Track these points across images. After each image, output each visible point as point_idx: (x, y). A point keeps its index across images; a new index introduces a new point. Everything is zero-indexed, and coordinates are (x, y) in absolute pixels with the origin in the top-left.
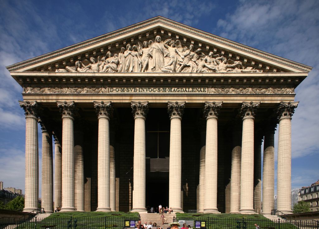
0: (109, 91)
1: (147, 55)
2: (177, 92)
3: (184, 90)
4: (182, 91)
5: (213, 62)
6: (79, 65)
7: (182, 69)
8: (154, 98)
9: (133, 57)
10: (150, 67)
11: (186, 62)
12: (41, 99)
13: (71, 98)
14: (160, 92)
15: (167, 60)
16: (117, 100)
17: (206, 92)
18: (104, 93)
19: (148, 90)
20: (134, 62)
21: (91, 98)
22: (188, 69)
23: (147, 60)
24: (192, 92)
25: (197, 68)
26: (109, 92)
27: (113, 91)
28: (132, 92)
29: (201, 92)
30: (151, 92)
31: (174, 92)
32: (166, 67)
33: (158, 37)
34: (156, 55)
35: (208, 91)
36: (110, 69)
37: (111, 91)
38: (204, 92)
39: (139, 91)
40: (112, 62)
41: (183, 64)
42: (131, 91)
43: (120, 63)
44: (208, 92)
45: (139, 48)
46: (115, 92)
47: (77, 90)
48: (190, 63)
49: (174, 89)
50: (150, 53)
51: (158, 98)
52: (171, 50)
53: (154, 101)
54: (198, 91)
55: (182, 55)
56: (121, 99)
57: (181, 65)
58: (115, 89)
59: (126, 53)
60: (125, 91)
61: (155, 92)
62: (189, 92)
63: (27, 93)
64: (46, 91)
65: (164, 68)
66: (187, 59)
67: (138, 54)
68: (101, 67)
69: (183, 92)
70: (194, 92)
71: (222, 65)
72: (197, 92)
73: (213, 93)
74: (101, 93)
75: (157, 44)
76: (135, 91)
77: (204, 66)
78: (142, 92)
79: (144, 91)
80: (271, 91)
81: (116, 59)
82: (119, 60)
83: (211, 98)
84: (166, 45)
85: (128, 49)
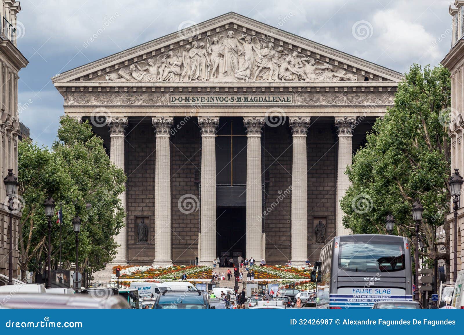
0: (170, 101)
1: (217, 55)
2: (254, 102)
3: (264, 99)
4: (261, 100)
5: (298, 63)
6: (134, 69)
7: (261, 71)
8: (226, 110)
9: (201, 57)
10: (222, 70)
11: (265, 63)
12: (86, 111)
13: (124, 110)
14: (233, 102)
15: (241, 61)
16: (180, 112)
17: (290, 101)
18: (164, 105)
19: (219, 100)
20: (201, 65)
21: (148, 110)
22: (268, 72)
23: (217, 61)
24: (274, 101)
25: (279, 71)
26: (170, 103)
27: (175, 101)
28: (198, 102)
29: (285, 101)
30: (223, 102)
31: (251, 102)
32: (241, 73)
33: (231, 32)
34: (228, 56)
35: (293, 101)
36: (172, 75)
37: (172, 101)
38: (287, 101)
39: (208, 101)
40: (174, 64)
41: (261, 66)
42: (198, 100)
43: (185, 65)
44: (293, 103)
45: (208, 45)
46: (177, 103)
47: (131, 99)
48: (270, 65)
49: (251, 98)
50: (221, 52)
51: (231, 110)
52: (247, 47)
53: (226, 114)
54: (281, 100)
55: (261, 53)
56: (185, 112)
57: (259, 67)
58: (177, 97)
59: (192, 53)
60: (190, 100)
61: (227, 102)
62: (269, 101)
63: (69, 104)
64: (92, 102)
65: (238, 74)
66: (266, 59)
67: (206, 53)
68: (161, 70)
69: (262, 102)
70: (276, 101)
71: (309, 68)
72: (280, 102)
73: (299, 104)
74: (161, 104)
75: (229, 40)
76: (203, 100)
77: (287, 69)
78: (211, 101)
79: (213, 100)
80: (370, 101)
81: (179, 60)
82: (184, 62)
83: (297, 110)
84: (241, 41)
85: (194, 47)
